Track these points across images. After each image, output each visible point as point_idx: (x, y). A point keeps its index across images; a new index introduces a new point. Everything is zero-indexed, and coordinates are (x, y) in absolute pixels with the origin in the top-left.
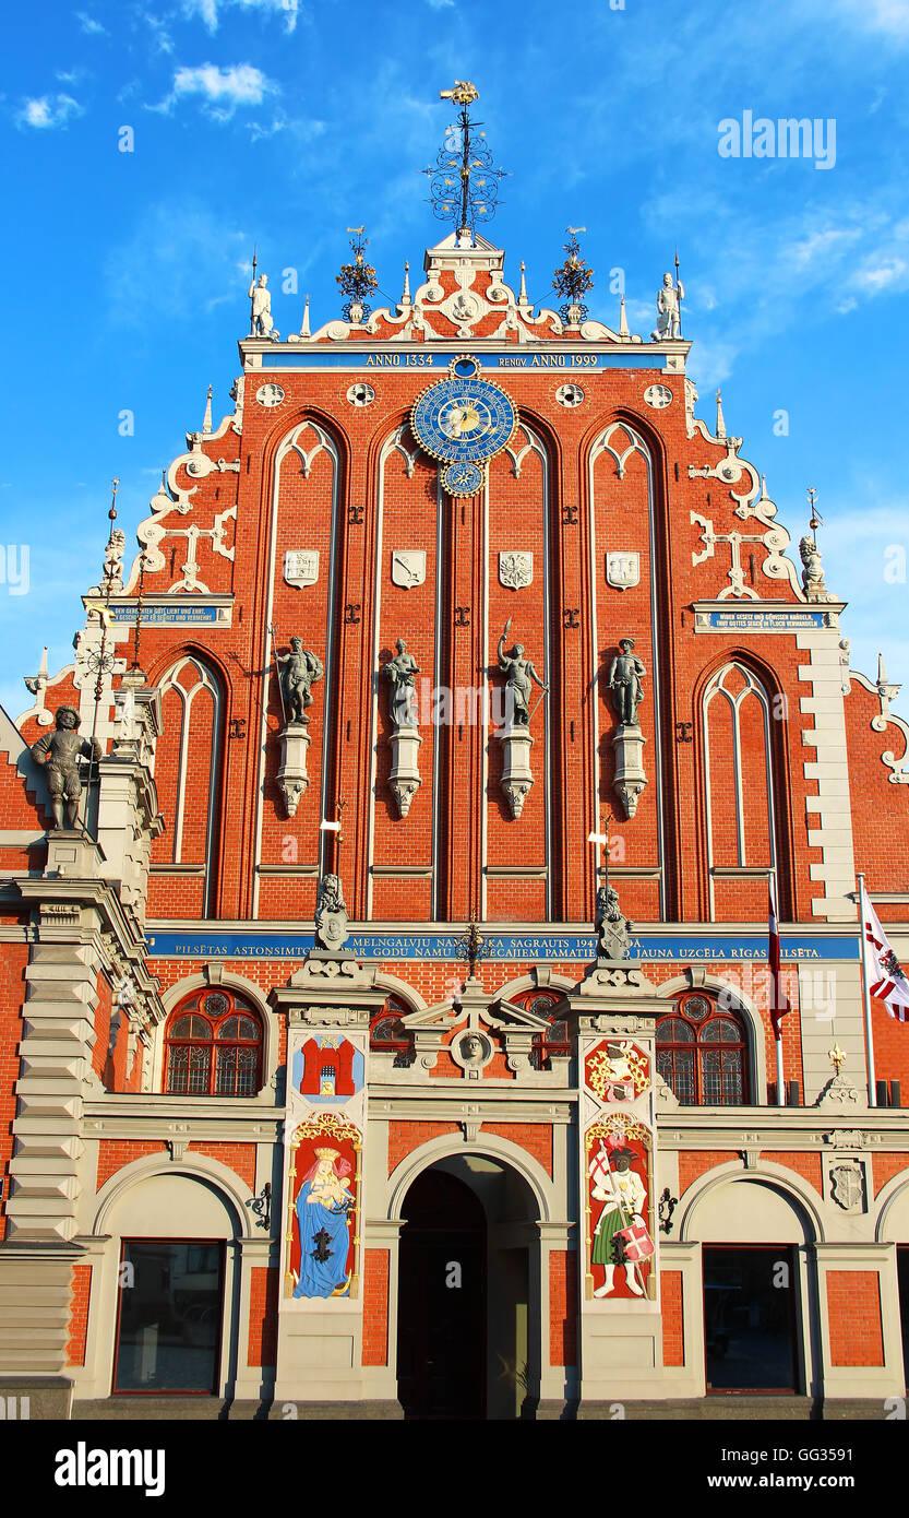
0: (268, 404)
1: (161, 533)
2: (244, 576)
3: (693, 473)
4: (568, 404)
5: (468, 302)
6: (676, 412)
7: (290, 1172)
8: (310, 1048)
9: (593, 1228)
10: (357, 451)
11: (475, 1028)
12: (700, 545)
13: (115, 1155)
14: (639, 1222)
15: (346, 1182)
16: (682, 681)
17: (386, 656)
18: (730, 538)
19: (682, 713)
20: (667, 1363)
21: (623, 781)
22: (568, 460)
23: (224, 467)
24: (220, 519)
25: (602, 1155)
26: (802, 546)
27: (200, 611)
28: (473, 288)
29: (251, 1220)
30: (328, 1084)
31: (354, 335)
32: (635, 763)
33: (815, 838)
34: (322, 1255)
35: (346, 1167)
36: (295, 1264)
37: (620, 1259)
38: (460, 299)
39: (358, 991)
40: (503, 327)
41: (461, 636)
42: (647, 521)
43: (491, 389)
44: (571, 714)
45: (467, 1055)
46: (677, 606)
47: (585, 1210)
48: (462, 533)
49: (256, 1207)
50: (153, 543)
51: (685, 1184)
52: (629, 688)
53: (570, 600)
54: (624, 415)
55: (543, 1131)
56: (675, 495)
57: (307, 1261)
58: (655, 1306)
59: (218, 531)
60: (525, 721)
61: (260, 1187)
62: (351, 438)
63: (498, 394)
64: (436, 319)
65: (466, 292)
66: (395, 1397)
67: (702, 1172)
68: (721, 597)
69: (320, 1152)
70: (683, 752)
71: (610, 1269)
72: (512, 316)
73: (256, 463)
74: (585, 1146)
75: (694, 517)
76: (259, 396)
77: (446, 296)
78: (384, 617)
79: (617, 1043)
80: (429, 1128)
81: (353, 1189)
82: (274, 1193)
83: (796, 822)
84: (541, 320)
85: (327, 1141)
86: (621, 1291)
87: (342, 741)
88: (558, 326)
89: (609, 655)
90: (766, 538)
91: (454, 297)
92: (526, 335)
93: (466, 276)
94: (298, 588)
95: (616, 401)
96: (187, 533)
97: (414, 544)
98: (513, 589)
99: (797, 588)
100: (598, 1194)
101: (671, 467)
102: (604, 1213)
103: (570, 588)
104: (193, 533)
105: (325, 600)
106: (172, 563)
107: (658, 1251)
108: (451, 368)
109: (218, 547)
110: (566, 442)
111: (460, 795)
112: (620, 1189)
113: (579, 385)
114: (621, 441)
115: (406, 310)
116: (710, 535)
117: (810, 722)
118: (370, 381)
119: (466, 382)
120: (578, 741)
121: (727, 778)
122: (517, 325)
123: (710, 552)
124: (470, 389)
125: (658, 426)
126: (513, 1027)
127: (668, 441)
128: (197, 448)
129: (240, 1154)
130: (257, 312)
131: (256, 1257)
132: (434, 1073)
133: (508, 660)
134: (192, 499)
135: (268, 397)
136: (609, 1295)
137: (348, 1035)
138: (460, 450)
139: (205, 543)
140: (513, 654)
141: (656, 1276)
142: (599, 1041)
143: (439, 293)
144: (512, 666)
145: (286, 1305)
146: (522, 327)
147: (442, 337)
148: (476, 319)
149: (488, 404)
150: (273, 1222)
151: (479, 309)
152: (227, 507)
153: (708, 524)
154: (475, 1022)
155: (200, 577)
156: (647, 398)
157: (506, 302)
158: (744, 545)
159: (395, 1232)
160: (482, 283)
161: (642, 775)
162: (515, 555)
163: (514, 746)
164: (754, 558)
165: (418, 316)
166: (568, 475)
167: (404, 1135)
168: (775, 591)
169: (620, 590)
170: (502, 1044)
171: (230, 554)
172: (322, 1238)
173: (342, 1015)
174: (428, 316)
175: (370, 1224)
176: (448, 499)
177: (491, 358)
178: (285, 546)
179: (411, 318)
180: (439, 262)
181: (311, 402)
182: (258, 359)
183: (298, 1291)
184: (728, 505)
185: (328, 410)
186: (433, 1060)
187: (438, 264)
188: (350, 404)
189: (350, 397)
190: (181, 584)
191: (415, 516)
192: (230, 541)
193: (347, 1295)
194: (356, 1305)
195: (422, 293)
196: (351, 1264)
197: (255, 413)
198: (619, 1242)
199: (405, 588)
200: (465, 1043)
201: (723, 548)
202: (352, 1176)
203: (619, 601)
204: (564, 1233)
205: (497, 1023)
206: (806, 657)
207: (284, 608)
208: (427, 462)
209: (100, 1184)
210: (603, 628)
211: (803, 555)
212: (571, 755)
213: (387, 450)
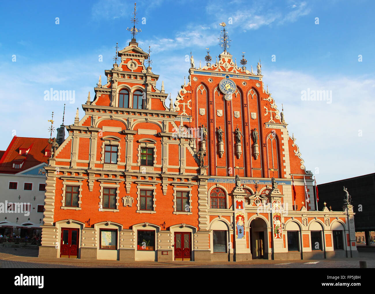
0: (195, 81)
1: (179, 103)
2: (193, 113)
3: (264, 99)
4: (244, 85)
5: (227, 65)
6: (261, 88)
7: (236, 220)
8: (237, 201)
9: (274, 228)
10: (210, 91)
11: (258, 199)
12: (266, 112)
13: (212, 218)
14: (280, 228)
15: (243, 222)
16: (264, 136)
17: (217, 129)
18: (270, 111)
19: (264, 142)
20: (284, 247)
21: (256, 153)
22: (245, 95)
23: (189, 92)
24: (188, 102)
25: (275, 218)
26: (281, 114)
27: (186, 119)
28: (228, 62)
29: (230, 227)
30: (240, 207)
31: (209, 69)
32: (257, 150)
33: (284, 164)
34: (240, 233)
35: (243, 220)
36: (237, 234)
37: (278, 233)
38: (226, 64)
39: (243, 193)
40: (233, 70)
41: (229, 126)
42: (257, 107)
43: (232, 81)
44: (247, 141)
45: (257, 203)
46: (263, 123)
47: (273, 226)
48: (228, 107)
49: (231, 225)
50: (177, 105)
51: (285, 222)
52: (256, 137)
53: (246, 121)
54: (253, 88)
55: (267, 214)
56: (262, 103)
57: (239, 233)
58: (282, 239)
59: (188, 104)
60: (240, 142)
61: (231, 223)
62: (210, 88)
63: (233, 82)
64: (222, 67)
65: (226, 62)
66: (250, 253)
67: (287, 220)
68: (269, 122)
69: (239, 217)
70: (264, 148)
71: (277, 234)
72: (234, 68)
73: (194, 92)
74: (273, 217)
75: (265, 107)
76: (193, 79)
77: (223, 63)
78: (216, 122)
79: (276, 201)
80: (252, 214)
81: (244, 223)
82: (233, 223)
83: (281, 162)
84: (239, 69)
85: (240, 216)
86: (278, 237)
87: (211, 144)
88: (242, 70)
89: (252, 131)
90: (276, 112)
91: (225, 63)
92: (237, 72)
93: (226, 60)
94: (202, 115)
95: (252, 85)
96: (183, 104)
97: (221, 109)
98: (237, 118)
99: (280, 121)
100: (275, 224)
101: (261, 98)
102: (276, 226)
103: (246, 119)
104: (184, 104)
105: (206, 118)
106: (181, 109)
107: (283, 232)
108: (225, 77)
109: (189, 107)
110: (244, 92)
111: (230, 154)
112: (277, 223)
113: (246, 82)
114: (252, 92)
115: (217, 65)
116: (267, 111)
117: (283, 144)
118: (212, 78)
119: (228, 80)
120: (248, 146)
121: (271, 153)
122: (235, 70)
123: (267, 114)
124: (228, 81)
125: (258, 90)
126: (263, 199)
127: (260, 93)
128: (184, 88)
129: (228, 217)
130: (192, 63)
131: (231, 233)
132: (253, 205)
133: (237, 131)
134: (183, 97)
135: (195, 79)
136: (277, 238)
137: (242, 200)
138: (227, 92)
139: (186, 106)
140: (238, 130)
141: (282, 235)
142: (274, 201)
143: (222, 63)
144: (238, 132)
145: (236, 240)
146: (236, 70)
147: (223, 71)
148: (228, 68)
149: (231, 84)
150: (234, 228)
151: (229, 66)
152: (189, 99)
153: (267, 109)
154: (258, 198)
155: (186, 112)
156: (256, 85)
157: (233, 65)
158: (272, 113)
159: (249, 229)
160: (229, 61)
161: (258, 152)
162: (237, 112)
163: (239, 146)
164: (274, 115)
165: (219, 66)
166: (245, 98)
167: (250, 215)
168: (277, 121)
169: (253, 119)
170: (261, 201)
171: (191, 108)
172: (240, 230)
173: (241, 197)
174: (221, 66)
175: (246, 228)
176: (226, 101)
177: (231, 75)
178: (199, 107)
179: (218, 67)
180: (222, 56)
181: (202, 81)
182: (193, 72)
183: (238, 238)
184: (270, 105)
185: (205, 83)
186: (253, 204)
187: (222, 57)
188: (209, 82)
189: (209, 81)
190: (183, 113)
191: (220, 103)
192: (191, 106)
193: (244, 238)
194: (245, 240)
195: (219, 62)
196: (244, 234)
197: (193, 82)
198: (278, 230)
199: (219, 117)
200: (257, 201)
201: (269, 113)
202: (244, 221)
203: (253, 121)
204: (270, 229)
205: (261, 198)
206: (282, 133)
207: (200, 119)
208: (222, 93)
209: (210, 222)
210: (251, 126)
211: (281, 115)
212: (247, 148)
213: (215, 91)
